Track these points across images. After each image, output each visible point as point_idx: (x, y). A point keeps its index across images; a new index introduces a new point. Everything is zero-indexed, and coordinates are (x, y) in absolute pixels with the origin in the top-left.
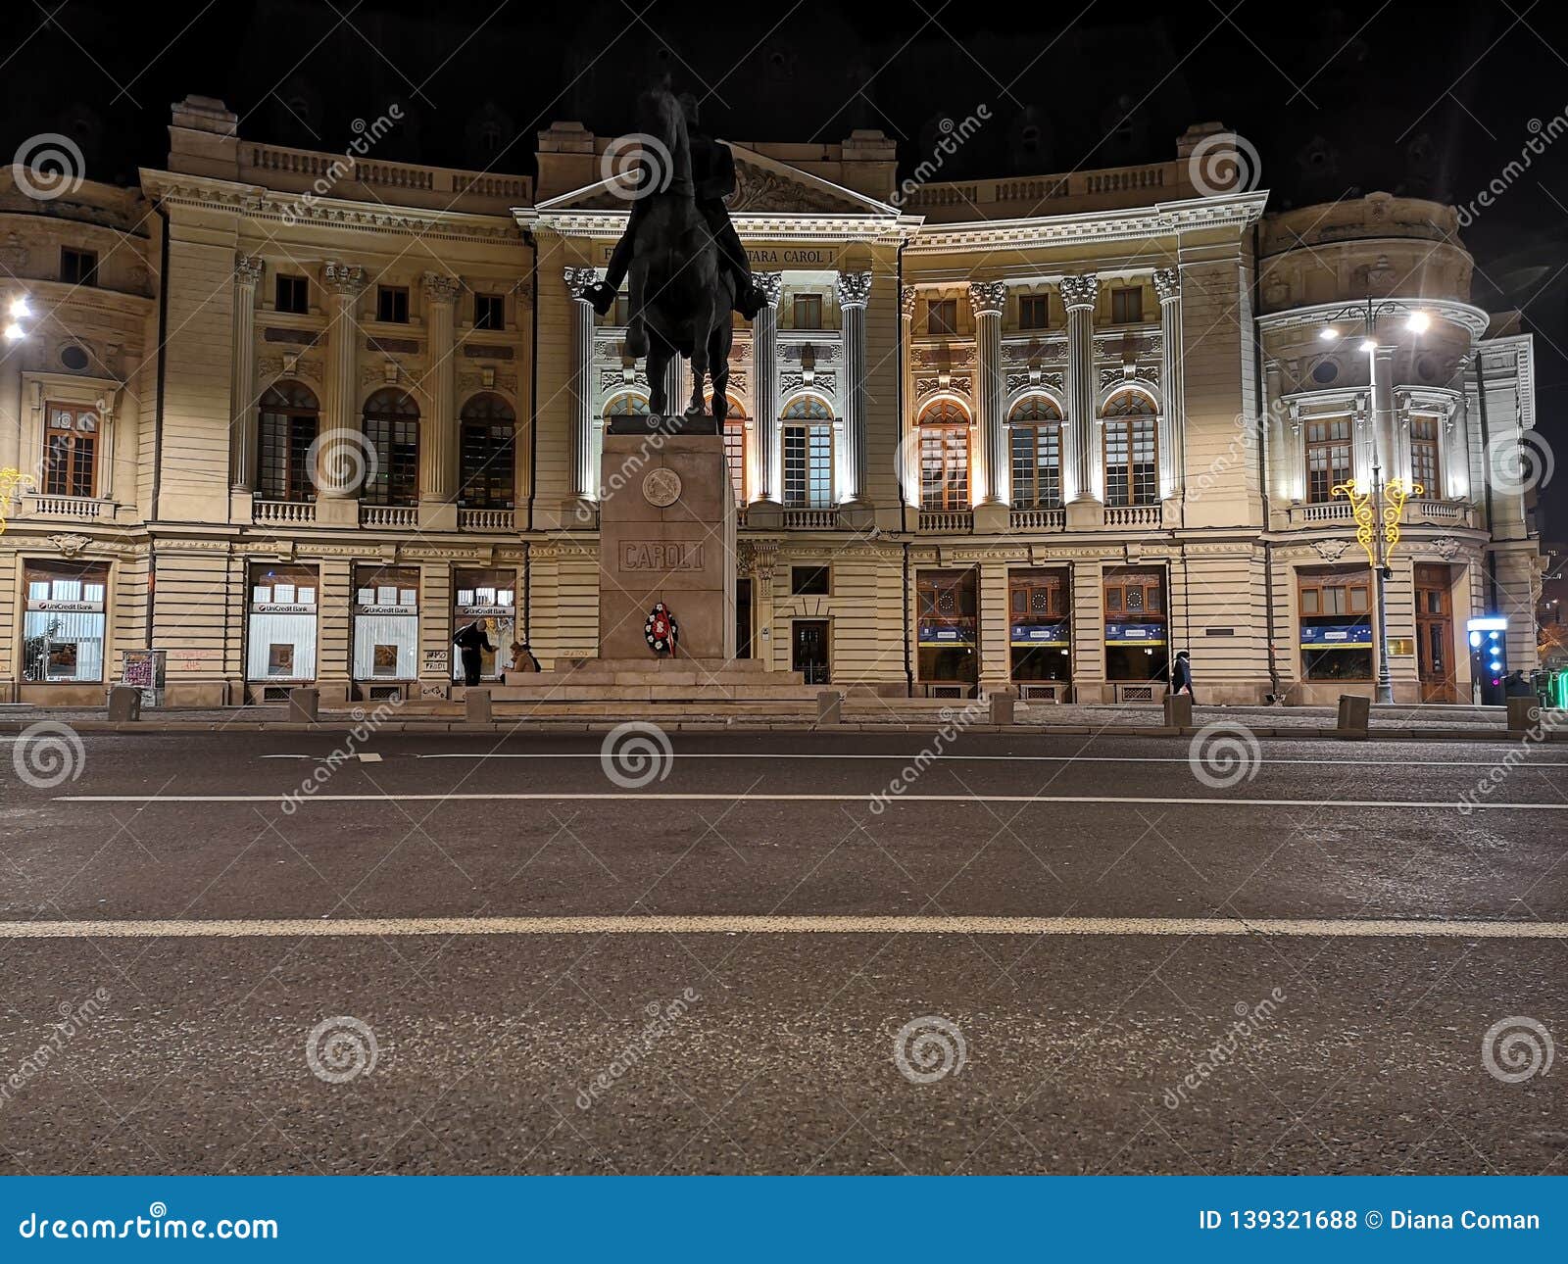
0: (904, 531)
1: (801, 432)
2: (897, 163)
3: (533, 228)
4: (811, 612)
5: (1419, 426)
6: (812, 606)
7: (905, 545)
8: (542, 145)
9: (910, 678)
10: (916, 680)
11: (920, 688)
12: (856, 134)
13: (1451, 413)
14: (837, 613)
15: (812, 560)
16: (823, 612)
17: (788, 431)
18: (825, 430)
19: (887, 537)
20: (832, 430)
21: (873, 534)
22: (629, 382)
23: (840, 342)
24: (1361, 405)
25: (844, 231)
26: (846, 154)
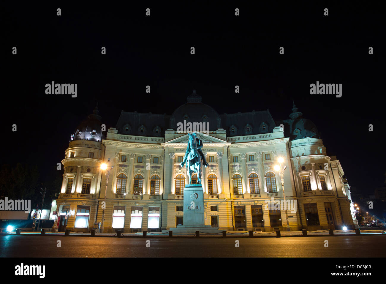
0: (231, 199)
1: (211, 180)
2: (226, 134)
3: (164, 146)
4: (214, 215)
5: (321, 177)
6: (214, 213)
7: (231, 201)
8: (166, 133)
9: (233, 227)
10: (235, 228)
11: (236, 229)
12: (219, 129)
13: (326, 175)
14: (219, 215)
15: (214, 204)
16: (217, 215)
17: (209, 180)
18: (216, 180)
19: (228, 200)
20: (217, 180)
21: (225, 200)
22: (180, 172)
23: (218, 164)
24: (310, 174)
25: (218, 145)
26: (217, 133)
